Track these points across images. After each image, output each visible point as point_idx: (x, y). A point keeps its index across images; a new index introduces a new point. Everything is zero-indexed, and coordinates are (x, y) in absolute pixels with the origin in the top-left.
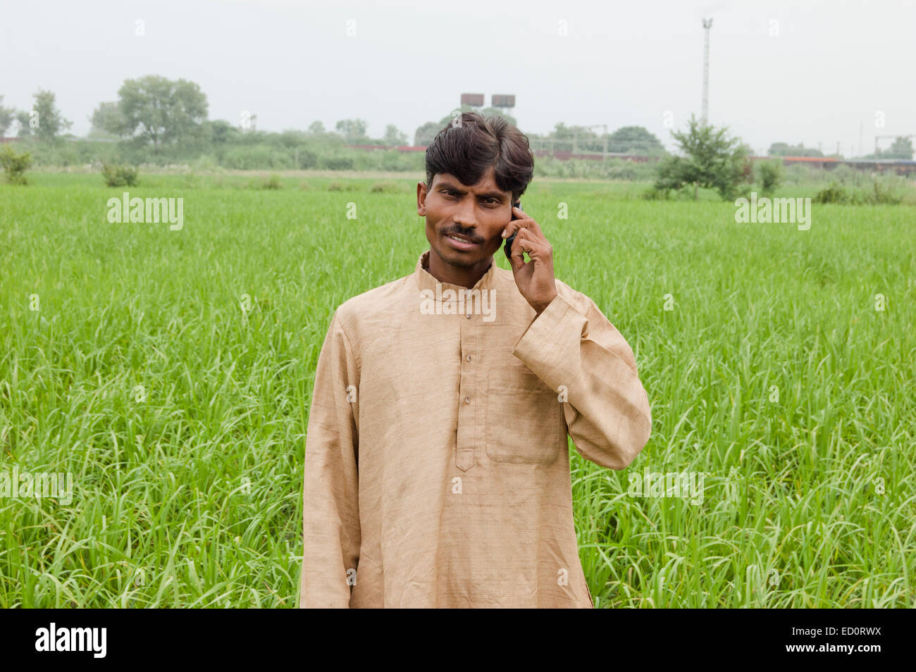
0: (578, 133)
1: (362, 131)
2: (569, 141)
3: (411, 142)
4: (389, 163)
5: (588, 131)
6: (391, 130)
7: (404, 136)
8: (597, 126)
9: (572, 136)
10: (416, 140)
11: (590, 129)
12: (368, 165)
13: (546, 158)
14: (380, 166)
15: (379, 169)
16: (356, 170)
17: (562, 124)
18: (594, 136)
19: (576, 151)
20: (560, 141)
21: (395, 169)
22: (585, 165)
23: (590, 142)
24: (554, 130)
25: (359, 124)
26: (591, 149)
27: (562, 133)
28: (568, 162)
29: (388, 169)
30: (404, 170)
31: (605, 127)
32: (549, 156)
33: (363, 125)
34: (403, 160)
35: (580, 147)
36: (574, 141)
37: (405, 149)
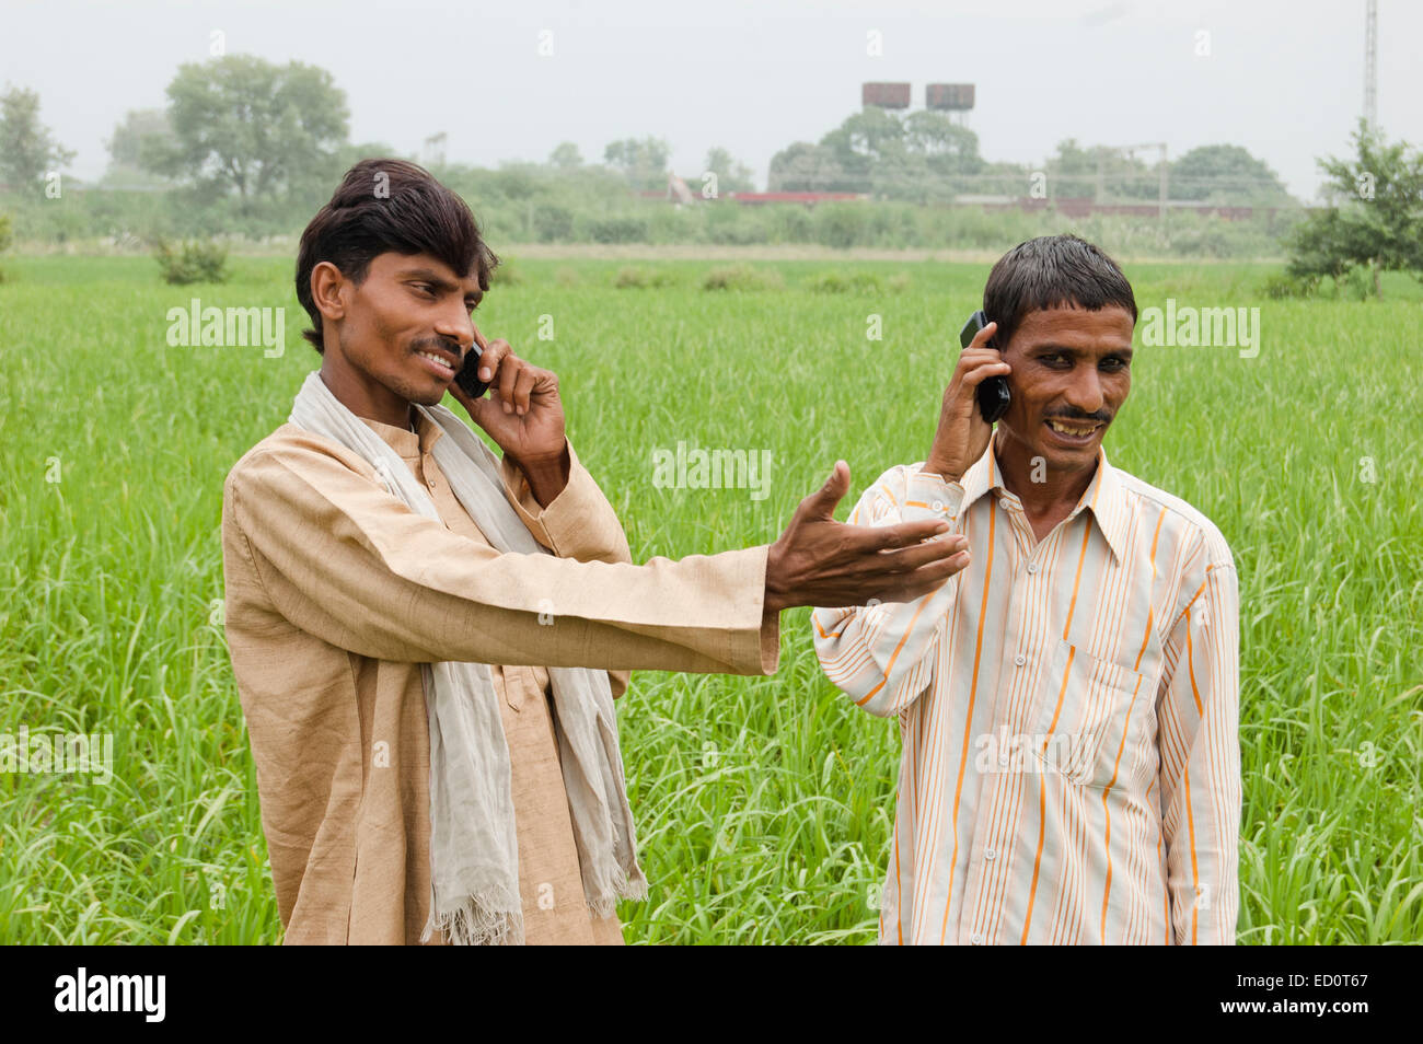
0: (1103, 159)
1: (659, 162)
2: (1086, 178)
3: (761, 185)
4: (719, 228)
5: (1127, 157)
6: (718, 161)
7: (743, 171)
8: (1145, 147)
9: (1094, 167)
10: (771, 179)
11: (1131, 153)
12: (678, 231)
13: (1042, 213)
14: (701, 233)
15: (700, 241)
16: (651, 243)
17: (1072, 142)
18: (1139, 166)
19: (1102, 198)
20: (1067, 178)
21: (732, 239)
22: (1123, 226)
23: (1130, 178)
24: (1057, 155)
25: (653, 148)
26: (1132, 193)
27: (1071, 161)
28: (1089, 221)
29: (717, 241)
30: (750, 241)
31: (1163, 147)
32: (1049, 209)
33: (661, 150)
34: (747, 221)
35: (1110, 188)
36: (1096, 179)
37: (750, 200)
